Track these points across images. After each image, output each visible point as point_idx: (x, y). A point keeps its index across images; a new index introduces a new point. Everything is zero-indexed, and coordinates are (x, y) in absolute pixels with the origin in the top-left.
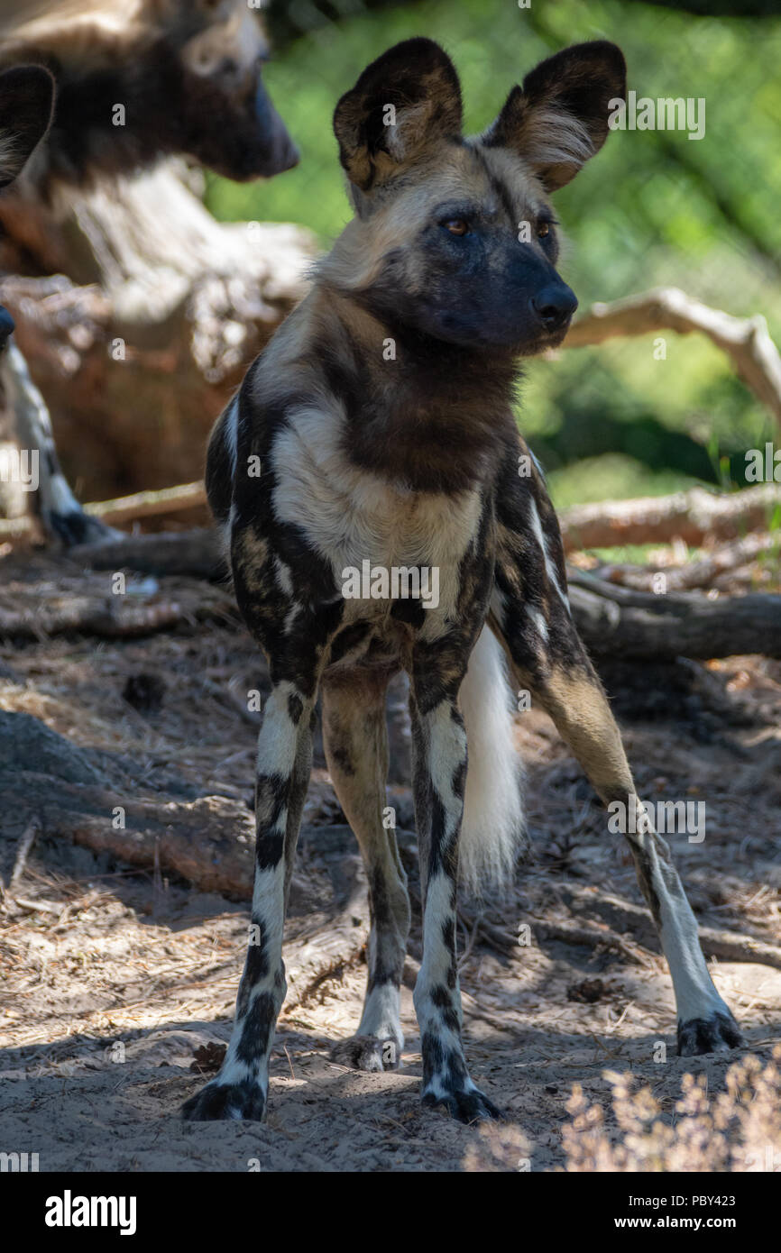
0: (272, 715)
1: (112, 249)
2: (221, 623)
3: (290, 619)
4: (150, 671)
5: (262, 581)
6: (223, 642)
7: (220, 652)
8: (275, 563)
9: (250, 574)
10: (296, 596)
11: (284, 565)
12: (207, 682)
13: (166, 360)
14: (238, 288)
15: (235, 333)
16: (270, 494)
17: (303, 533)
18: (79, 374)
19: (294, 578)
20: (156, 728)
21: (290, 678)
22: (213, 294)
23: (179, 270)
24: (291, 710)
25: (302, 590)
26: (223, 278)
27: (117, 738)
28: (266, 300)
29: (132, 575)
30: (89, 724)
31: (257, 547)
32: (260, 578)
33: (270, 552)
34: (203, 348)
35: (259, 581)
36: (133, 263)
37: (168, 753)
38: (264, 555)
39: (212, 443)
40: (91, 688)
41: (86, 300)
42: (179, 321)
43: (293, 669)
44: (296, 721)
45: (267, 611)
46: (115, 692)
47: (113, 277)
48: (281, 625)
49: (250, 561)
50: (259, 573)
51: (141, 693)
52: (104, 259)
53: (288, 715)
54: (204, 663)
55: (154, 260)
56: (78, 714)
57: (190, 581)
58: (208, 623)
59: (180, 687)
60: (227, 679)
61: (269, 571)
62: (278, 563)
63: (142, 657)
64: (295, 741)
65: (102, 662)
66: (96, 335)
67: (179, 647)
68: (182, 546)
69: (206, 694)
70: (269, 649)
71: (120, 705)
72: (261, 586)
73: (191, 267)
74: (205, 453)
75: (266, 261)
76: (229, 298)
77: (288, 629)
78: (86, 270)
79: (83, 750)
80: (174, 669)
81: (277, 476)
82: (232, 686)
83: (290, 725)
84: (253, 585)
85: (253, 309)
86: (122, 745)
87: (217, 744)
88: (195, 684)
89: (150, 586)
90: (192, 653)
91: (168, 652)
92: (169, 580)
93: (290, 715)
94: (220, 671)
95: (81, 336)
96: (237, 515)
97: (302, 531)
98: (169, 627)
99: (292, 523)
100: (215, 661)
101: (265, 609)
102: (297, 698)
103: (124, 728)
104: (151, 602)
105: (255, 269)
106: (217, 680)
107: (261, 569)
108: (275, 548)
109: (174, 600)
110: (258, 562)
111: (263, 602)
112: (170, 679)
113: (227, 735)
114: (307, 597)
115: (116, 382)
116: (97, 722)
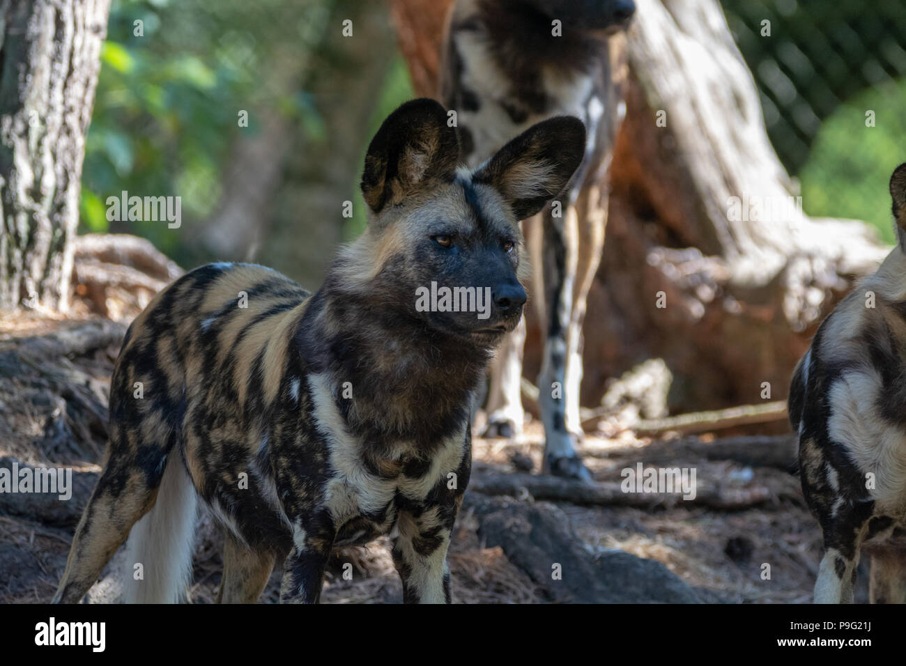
0: (823, 571)
1: (731, 232)
2: (796, 503)
3: (835, 507)
4: (744, 535)
5: (818, 478)
6: (797, 517)
7: (795, 524)
8: (827, 467)
9: (810, 472)
10: (841, 492)
11: (833, 470)
12: (784, 545)
13: (765, 313)
14: (820, 265)
15: (816, 297)
16: (826, 420)
17: (847, 451)
18: (703, 320)
19: (840, 480)
20: (746, 576)
21: (836, 547)
22: (801, 269)
23: (778, 249)
24: (837, 568)
25: (845, 489)
26: (810, 257)
27: (718, 580)
28: (840, 275)
29: (735, 464)
30: (698, 570)
31: (815, 453)
32: (816, 475)
33: (824, 458)
34: (792, 306)
35: (816, 477)
36: (746, 243)
37: (754, 594)
38: (820, 459)
39: (794, 378)
40: (702, 544)
41: (712, 268)
42: (775, 287)
43: (837, 541)
44: (840, 576)
45: (821, 499)
46: (718, 547)
47: (731, 252)
48: (830, 511)
49: (811, 462)
50: (816, 472)
51: (738, 550)
52: (725, 239)
53: (834, 572)
54: (783, 531)
55: (760, 241)
56: (692, 562)
57: (776, 472)
58: (788, 503)
59: (765, 547)
60: (799, 543)
61: (822, 472)
62: (829, 467)
63: (739, 524)
64: (840, 591)
65: (711, 526)
66: (717, 293)
67: (765, 518)
68: (772, 446)
69: (783, 553)
70: (823, 525)
71: (721, 557)
72: (817, 481)
73: (787, 247)
74: (789, 385)
75: (842, 247)
76: (813, 272)
77: (834, 514)
78: (712, 245)
79: (695, 589)
80: (761, 534)
81: (832, 409)
82: (802, 549)
83: (836, 579)
84: (812, 480)
85: (830, 280)
86: (722, 586)
87: (789, 589)
88: (775, 546)
89: (747, 474)
90: (774, 524)
91: (758, 522)
92: (761, 471)
93: (837, 572)
94: (794, 538)
95: (706, 293)
96: (804, 429)
97: (846, 450)
98: (760, 504)
99: (841, 444)
100: (790, 530)
101: (818, 497)
102: (841, 560)
103: (724, 574)
104: (748, 486)
105: (832, 251)
106: (791, 544)
107: (817, 469)
108: (827, 456)
109: (764, 485)
110: (816, 464)
111: (819, 492)
112: (758, 541)
113: (795, 584)
114: (848, 494)
115: (729, 327)
116: (704, 569)
